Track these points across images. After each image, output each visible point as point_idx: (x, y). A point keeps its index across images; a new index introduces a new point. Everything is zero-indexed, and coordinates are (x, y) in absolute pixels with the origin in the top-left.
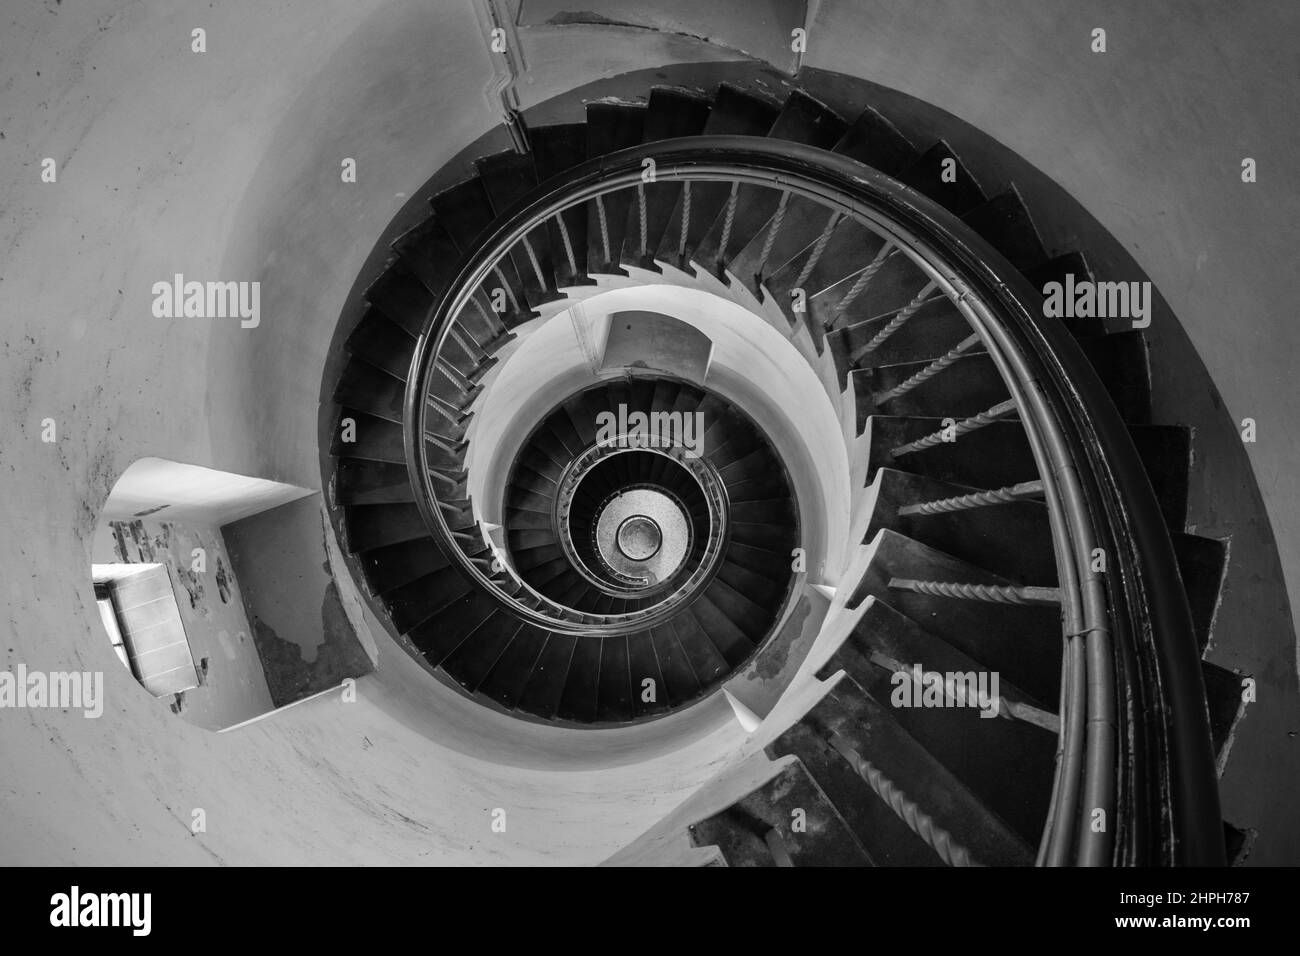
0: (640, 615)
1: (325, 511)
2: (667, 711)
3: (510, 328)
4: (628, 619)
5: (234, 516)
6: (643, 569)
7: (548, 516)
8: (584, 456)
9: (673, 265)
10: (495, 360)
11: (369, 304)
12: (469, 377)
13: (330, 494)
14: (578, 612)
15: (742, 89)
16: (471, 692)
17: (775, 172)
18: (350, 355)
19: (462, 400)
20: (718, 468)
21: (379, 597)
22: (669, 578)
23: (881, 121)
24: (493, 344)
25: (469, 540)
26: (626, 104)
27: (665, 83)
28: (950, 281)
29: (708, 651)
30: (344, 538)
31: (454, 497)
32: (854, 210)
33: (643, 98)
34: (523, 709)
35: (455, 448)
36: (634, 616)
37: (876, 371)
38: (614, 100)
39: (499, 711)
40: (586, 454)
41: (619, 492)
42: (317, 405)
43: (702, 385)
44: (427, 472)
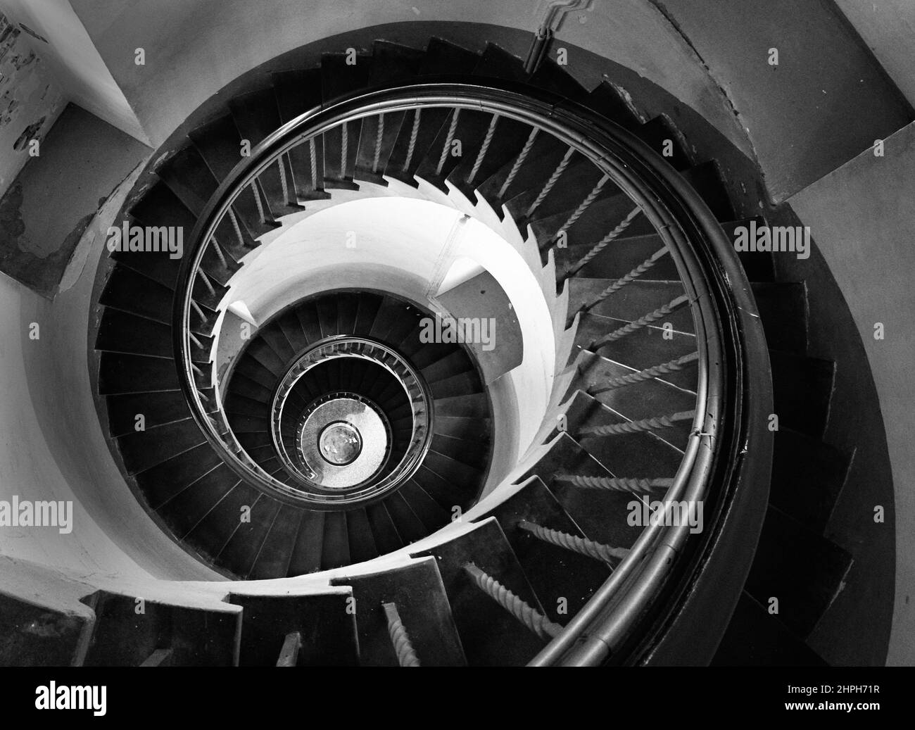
0: (266, 477)
1: (143, 166)
2: (209, 561)
3: (388, 174)
4: (256, 469)
5: (86, 104)
6: (320, 466)
7: (293, 354)
8: (360, 341)
9: (538, 242)
10: (356, 187)
11: (319, 65)
12: (326, 180)
13: (159, 160)
14: (228, 426)
15: (725, 179)
16: (101, 393)
17: (672, 221)
18: (272, 85)
19: (306, 191)
20: (431, 447)
21: (115, 262)
22: (325, 487)
23: (803, 303)
24: (365, 174)
25: (210, 292)
26: (633, 109)
27: (675, 121)
28: (708, 414)
29: (283, 556)
30: (136, 198)
31: (230, 251)
32: (698, 301)
33: (648, 116)
34: (120, 445)
35: (268, 219)
36: (261, 473)
37: (584, 454)
38: (628, 97)
39: (102, 426)
40: (363, 342)
41: (360, 398)
42: (215, 92)
43: (487, 384)
44: (227, 207)
